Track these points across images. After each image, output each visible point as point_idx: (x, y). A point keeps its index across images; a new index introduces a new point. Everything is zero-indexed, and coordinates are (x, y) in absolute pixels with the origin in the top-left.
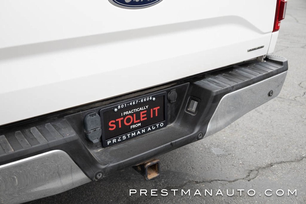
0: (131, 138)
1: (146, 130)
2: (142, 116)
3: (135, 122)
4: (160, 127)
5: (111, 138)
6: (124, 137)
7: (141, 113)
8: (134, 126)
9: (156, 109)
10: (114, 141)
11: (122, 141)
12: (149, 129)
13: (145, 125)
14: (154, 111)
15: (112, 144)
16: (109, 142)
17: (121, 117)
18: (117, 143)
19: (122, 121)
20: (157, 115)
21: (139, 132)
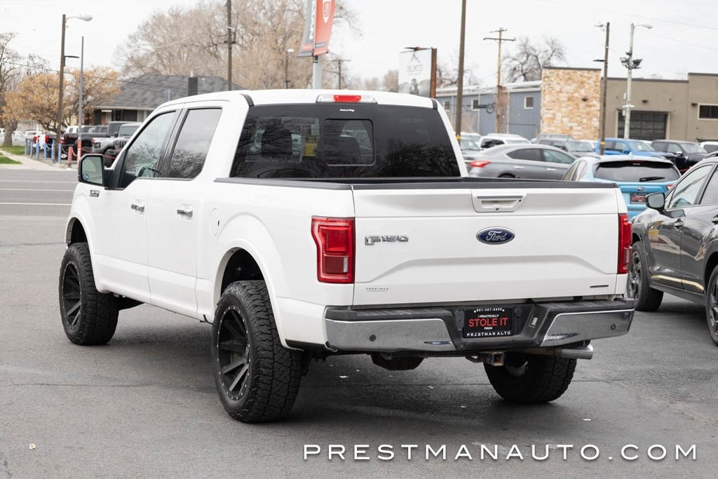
0: (484, 336)
1: (496, 334)
2: (493, 322)
3: (488, 325)
4: (507, 335)
5: (470, 332)
6: (479, 334)
7: (493, 319)
8: (487, 328)
9: (505, 319)
10: (472, 335)
11: (478, 337)
12: (498, 333)
13: (495, 329)
14: (503, 321)
15: (470, 337)
16: (468, 335)
17: (477, 318)
18: (474, 337)
19: (479, 321)
20: (505, 324)
21: (490, 334)
